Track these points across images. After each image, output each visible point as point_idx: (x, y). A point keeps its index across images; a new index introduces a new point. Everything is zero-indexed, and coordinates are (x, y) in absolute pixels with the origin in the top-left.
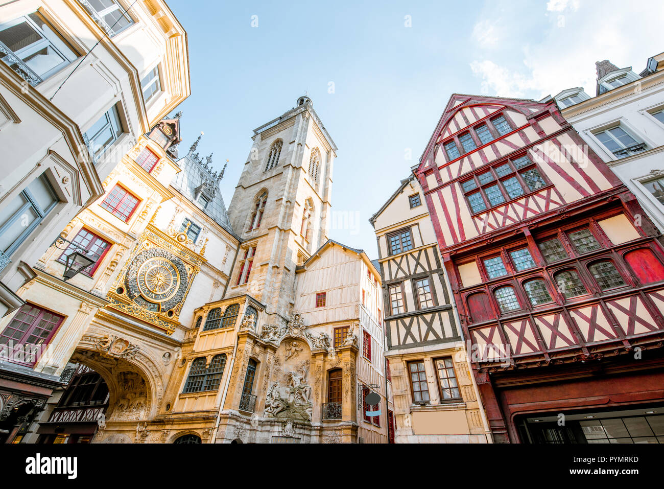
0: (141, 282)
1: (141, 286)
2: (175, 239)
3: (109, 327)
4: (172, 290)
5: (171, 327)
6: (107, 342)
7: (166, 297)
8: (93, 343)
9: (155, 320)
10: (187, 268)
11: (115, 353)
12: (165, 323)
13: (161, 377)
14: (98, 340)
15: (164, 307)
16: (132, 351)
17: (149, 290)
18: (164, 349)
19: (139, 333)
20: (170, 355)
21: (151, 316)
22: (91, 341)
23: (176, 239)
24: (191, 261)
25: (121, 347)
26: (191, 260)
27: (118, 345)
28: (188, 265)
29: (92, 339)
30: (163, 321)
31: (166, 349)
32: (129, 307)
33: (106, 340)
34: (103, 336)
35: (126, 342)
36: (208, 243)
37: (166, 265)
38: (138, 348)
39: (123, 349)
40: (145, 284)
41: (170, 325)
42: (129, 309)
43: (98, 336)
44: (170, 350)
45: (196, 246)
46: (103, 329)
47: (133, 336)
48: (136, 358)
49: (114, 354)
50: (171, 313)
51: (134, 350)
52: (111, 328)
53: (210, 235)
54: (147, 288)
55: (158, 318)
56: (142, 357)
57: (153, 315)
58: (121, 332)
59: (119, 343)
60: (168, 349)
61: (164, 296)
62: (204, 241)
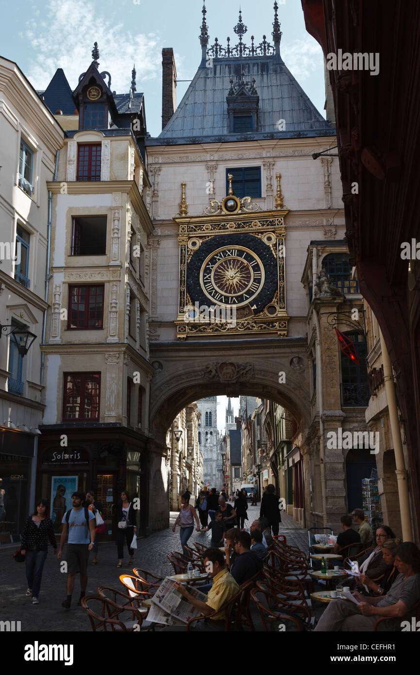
0: (210, 294)
1: (213, 297)
2: (223, 213)
3: (205, 356)
4: (257, 281)
5: (280, 327)
6: (211, 371)
7: (254, 293)
8: (200, 377)
9: (253, 326)
10: (265, 240)
11: (228, 379)
12: (268, 325)
13: (300, 387)
14: (203, 373)
15: (255, 307)
16: (245, 371)
17: (225, 297)
18: (287, 355)
19: (242, 349)
20: (300, 359)
21: (245, 325)
22: (196, 376)
23: (225, 212)
24: (265, 227)
25: (230, 371)
26: (263, 225)
27: (225, 371)
28: (265, 234)
29: (196, 374)
30: (265, 324)
31: (290, 354)
32: (211, 327)
33: (209, 370)
34: (204, 367)
35: (232, 364)
36: (283, 180)
37: (232, 253)
38: (250, 365)
39: (234, 373)
40: (216, 292)
41: (277, 324)
42: (213, 328)
43: (198, 368)
44: (298, 353)
45: (265, 198)
46: (199, 361)
47: (238, 355)
48: (256, 376)
49: (228, 381)
50: (272, 310)
51: (247, 369)
52: (208, 356)
53: (281, 166)
54: (222, 295)
55: (255, 323)
56: (263, 373)
57: (246, 322)
58: (221, 356)
59: (225, 368)
60: (292, 353)
61: (251, 293)
62: (275, 183)
